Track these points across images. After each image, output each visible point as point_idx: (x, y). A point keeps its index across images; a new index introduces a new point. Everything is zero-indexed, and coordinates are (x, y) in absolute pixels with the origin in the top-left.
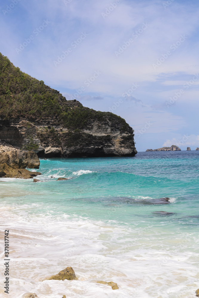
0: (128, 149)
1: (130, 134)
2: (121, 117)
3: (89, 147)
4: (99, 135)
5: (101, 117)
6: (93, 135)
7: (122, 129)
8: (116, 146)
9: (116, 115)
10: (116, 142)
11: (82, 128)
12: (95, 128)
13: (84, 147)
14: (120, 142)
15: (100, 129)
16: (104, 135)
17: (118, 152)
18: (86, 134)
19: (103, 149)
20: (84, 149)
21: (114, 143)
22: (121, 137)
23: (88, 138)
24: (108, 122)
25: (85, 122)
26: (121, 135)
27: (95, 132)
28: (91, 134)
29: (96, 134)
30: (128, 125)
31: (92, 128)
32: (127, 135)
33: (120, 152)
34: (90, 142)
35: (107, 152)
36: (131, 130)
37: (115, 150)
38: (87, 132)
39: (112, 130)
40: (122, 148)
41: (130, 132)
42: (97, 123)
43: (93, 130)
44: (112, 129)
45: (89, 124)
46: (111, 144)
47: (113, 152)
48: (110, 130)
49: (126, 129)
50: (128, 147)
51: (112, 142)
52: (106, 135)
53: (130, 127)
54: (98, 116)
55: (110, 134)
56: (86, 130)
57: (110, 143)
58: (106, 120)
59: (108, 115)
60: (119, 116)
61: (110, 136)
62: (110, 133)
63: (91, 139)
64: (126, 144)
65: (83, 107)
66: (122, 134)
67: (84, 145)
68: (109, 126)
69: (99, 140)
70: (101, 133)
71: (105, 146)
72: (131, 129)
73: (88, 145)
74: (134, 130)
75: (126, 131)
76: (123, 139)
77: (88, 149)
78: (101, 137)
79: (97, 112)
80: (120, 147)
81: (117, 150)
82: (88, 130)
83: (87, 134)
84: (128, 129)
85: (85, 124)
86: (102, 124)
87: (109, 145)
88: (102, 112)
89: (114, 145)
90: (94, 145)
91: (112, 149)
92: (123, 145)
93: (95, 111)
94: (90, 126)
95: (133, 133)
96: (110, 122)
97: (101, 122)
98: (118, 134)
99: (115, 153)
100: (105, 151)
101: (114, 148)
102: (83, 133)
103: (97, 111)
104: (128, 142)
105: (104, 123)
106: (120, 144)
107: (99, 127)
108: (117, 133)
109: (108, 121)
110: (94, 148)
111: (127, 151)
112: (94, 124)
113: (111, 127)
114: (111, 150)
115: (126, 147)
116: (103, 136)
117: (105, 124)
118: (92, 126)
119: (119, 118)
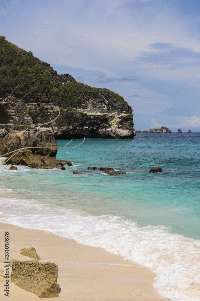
0: (127, 130)
1: (128, 114)
2: (119, 94)
3: (83, 128)
4: (94, 114)
5: (96, 94)
6: (88, 114)
7: (120, 108)
8: (114, 127)
9: (113, 92)
10: (113, 122)
11: (76, 106)
12: (90, 106)
13: (78, 128)
14: (117, 123)
15: (95, 107)
16: (99, 114)
17: (114, 134)
18: (79, 113)
19: (99, 130)
20: (78, 130)
21: (111, 123)
22: (118, 117)
23: (82, 117)
24: (104, 100)
25: (78, 100)
26: (118, 115)
27: (90, 110)
28: (85, 113)
29: (91, 113)
30: (127, 103)
31: (86, 107)
32: (126, 114)
33: (118, 134)
34: (83, 121)
35: (102, 134)
36: (129, 110)
37: (112, 132)
38: (81, 110)
39: (108, 109)
40: (120, 129)
41: (128, 112)
42: (92, 101)
43: (88, 109)
44: (109, 107)
45: (83, 102)
46: (108, 124)
47: (109, 133)
48: (106, 109)
49: (124, 108)
50: (126, 128)
51: (108, 122)
52: (102, 114)
53: (128, 106)
54: (93, 93)
55: (106, 114)
56: (80, 108)
57: (106, 124)
58: (102, 98)
59: (105, 92)
60: (117, 94)
61: (106, 115)
62: (106, 112)
63: (85, 119)
64: (124, 125)
65: (76, 82)
66: (120, 113)
67: (77, 125)
68: (105, 104)
69: (94, 119)
70: (97, 112)
71: (101, 126)
72: (130, 108)
73: (82, 125)
74: (133, 109)
75: (124, 110)
76: (120, 119)
77: (82, 130)
78: (97, 117)
79: (92, 89)
80: (117, 128)
81: (114, 131)
82: (81, 108)
83: (81, 113)
84: (127, 107)
85: (78, 102)
86: (98, 102)
87: (105, 126)
88: (97, 89)
89: (111, 126)
90: (88, 125)
91: (109, 130)
92: (121, 126)
93: (90, 87)
94: (84, 104)
95: (131, 112)
96: (106, 101)
97: (96, 100)
98: (116, 114)
99: (111, 134)
100: (100, 132)
101: (110, 129)
102: (77, 112)
103: (92, 87)
104: (127, 122)
105: (100, 100)
106: (117, 124)
107: (94, 106)
108: (115, 112)
109: (104, 98)
110: (88, 128)
111: (125, 132)
112: (88, 102)
113: (108, 105)
114: (107, 131)
115: (124, 129)
116: (99, 116)
117: (100, 102)
118: (87, 104)
119: (116, 96)
